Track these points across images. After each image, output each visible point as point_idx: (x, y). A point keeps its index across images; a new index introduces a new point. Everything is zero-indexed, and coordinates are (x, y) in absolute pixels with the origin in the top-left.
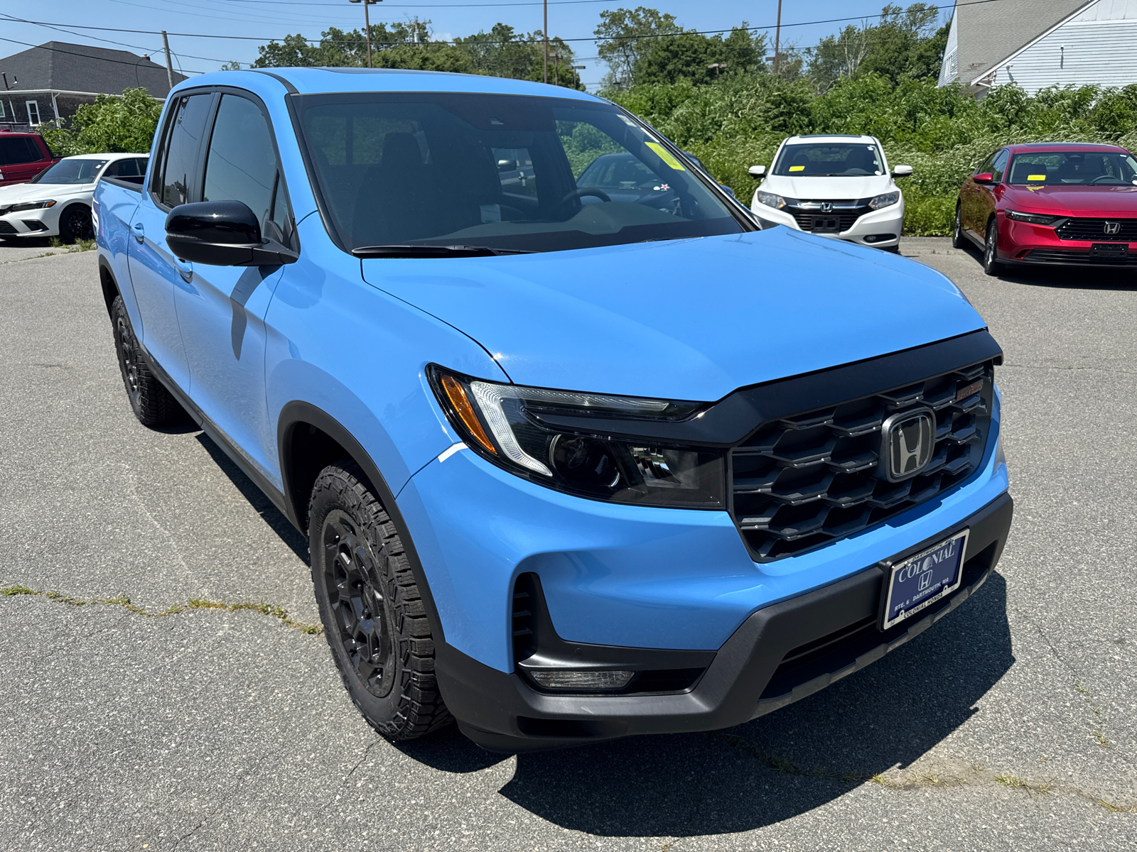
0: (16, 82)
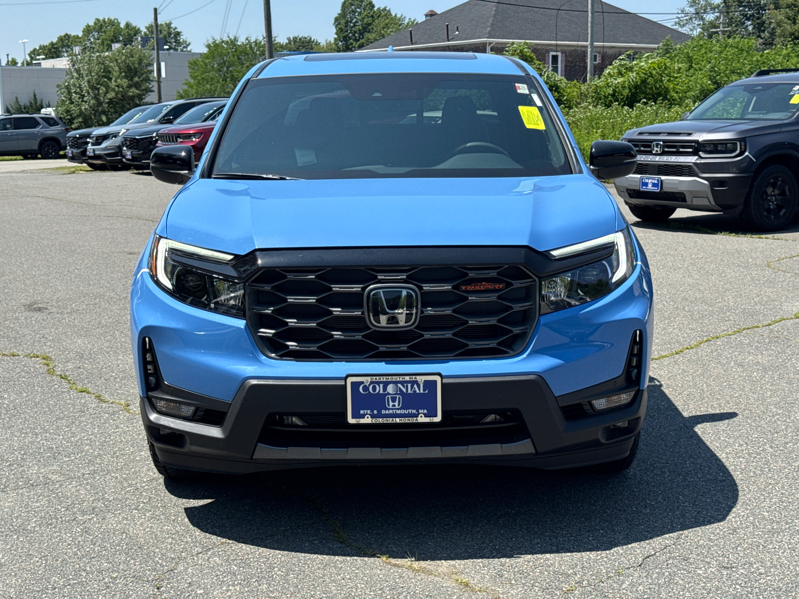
0: (457, 33)
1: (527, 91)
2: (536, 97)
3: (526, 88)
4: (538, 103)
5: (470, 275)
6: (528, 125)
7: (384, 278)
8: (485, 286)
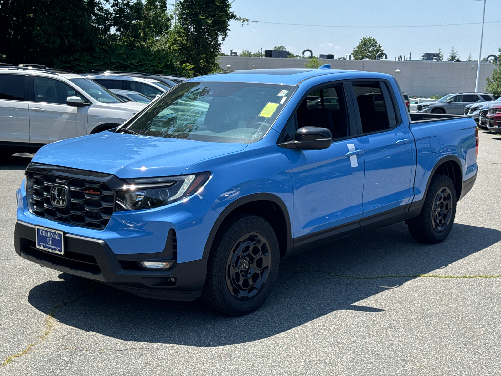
1: (284, 94)
2: (285, 98)
3: (286, 92)
4: (282, 102)
5: (86, 185)
6: (262, 114)
7: (58, 181)
8: (92, 192)
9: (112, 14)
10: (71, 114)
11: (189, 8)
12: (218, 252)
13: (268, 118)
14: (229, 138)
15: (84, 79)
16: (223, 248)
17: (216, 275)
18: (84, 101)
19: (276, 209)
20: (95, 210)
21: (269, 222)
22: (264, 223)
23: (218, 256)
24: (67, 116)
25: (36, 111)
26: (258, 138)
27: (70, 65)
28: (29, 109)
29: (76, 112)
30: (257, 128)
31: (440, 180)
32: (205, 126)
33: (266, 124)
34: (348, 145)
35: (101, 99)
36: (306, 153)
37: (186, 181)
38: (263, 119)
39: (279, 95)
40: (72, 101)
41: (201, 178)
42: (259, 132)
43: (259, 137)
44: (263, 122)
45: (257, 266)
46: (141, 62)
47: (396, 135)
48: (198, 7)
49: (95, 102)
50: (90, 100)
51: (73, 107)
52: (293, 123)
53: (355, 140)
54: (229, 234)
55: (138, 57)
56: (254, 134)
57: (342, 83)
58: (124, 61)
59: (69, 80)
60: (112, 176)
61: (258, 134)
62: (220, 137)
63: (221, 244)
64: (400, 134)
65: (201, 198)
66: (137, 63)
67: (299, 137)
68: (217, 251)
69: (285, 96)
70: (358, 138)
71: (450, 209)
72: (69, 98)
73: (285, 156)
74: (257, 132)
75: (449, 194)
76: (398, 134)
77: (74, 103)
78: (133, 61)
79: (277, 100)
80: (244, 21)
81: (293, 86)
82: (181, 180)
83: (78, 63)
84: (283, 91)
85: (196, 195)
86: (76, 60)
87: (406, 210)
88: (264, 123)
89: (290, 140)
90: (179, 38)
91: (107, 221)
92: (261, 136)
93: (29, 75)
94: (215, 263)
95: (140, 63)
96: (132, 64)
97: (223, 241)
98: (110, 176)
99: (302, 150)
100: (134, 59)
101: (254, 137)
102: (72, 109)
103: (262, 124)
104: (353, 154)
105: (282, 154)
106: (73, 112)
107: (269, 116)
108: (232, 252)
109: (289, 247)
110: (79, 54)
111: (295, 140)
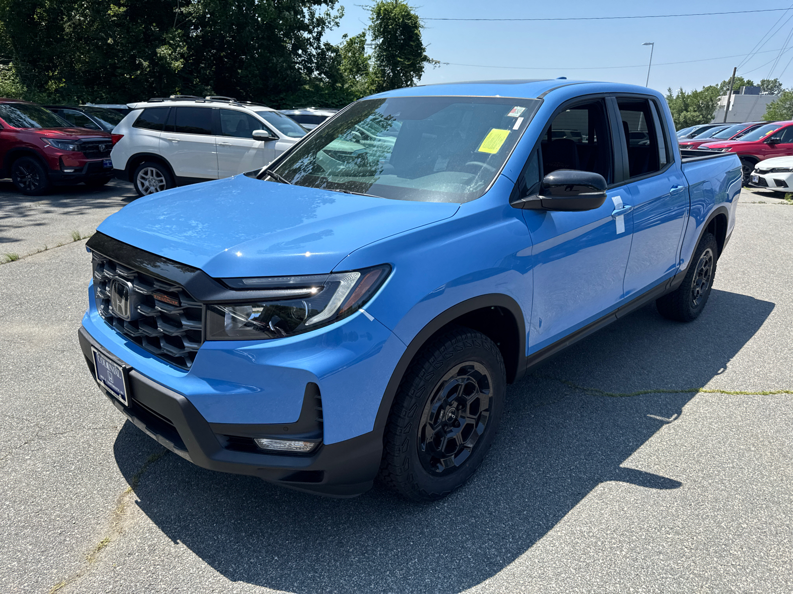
1: (519, 114)
2: (520, 121)
3: (522, 111)
4: (516, 127)
5: (155, 286)
6: (482, 149)
7: (119, 272)
8: (166, 299)
9: (315, 55)
10: (258, 149)
11: (385, 50)
12: (404, 409)
13: (494, 155)
14: (425, 190)
15: (274, 112)
16: (413, 401)
17: (399, 450)
18: (271, 135)
19: (502, 314)
20: (175, 332)
21: (491, 340)
22: (484, 344)
23: (405, 416)
24: (254, 152)
25: (224, 146)
26: (477, 192)
27: (277, 104)
28: (216, 144)
29: (263, 148)
30: (476, 173)
31: (706, 241)
32: (391, 166)
33: (489, 167)
34: (612, 198)
35: (290, 134)
36: (556, 215)
37: (342, 283)
38: (484, 156)
39: (511, 114)
40: (259, 135)
41: (373, 277)
42: (477, 180)
43: (478, 189)
44: (484, 162)
45: (470, 413)
46: (341, 101)
47: (669, 180)
48: (394, 49)
49: (282, 136)
50: (277, 134)
51: (260, 142)
52: (536, 164)
53: (621, 190)
54: (424, 373)
55: (338, 97)
56: (468, 182)
57: (604, 99)
58: (326, 100)
59: (256, 112)
60: (199, 271)
61: (475, 185)
62: (411, 189)
63: (410, 394)
64: (673, 179)
65: (371, 318)
66: (337, 102)
67: (545, 189)
68: (403, 406)
69: (520, 116)
70: (625, 186)
71: (709, 276)
72: (255, 132)
73: (523, 224)
74: (475, 181)
75: (711, 257)
76: (671, 178)
77: (261, 137)
78: (334, 101)
79: (508, 123)
80: (436, 63)
81: (533, 100)
82: (332, 283)
83: (284, 102)
84: (516, 108)
85: (362, 314)
86: (282, 99)
87: (668, 286)
88: (485, 165)
89: (531, 194)
90: (377, 79)
91: (192, 356)
92: (482, 187)
93: (215, 107)
94: (399, 428)
95: (341, 103)
96: (333, 103)
97: (413, 388)
98: (194, 272)
99: (548, 212)
100: (335, 98)
101: (469, 190)
102: (259, 144)
103: (481, 167)
104: (619, 214)
105: (518, 220)
106: (260, 147)
107: (494, 151)
108: (429, 402)
109: (521, 369)
110: (285, 94)
111: (540, 195)
